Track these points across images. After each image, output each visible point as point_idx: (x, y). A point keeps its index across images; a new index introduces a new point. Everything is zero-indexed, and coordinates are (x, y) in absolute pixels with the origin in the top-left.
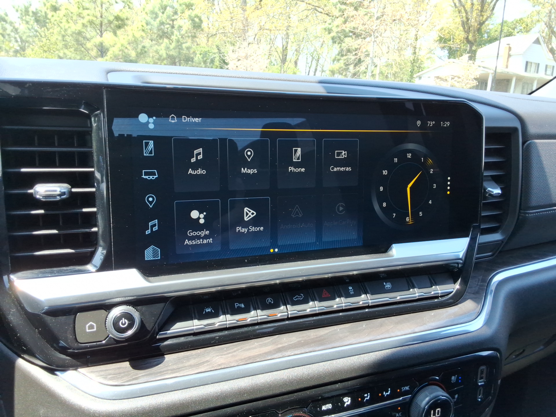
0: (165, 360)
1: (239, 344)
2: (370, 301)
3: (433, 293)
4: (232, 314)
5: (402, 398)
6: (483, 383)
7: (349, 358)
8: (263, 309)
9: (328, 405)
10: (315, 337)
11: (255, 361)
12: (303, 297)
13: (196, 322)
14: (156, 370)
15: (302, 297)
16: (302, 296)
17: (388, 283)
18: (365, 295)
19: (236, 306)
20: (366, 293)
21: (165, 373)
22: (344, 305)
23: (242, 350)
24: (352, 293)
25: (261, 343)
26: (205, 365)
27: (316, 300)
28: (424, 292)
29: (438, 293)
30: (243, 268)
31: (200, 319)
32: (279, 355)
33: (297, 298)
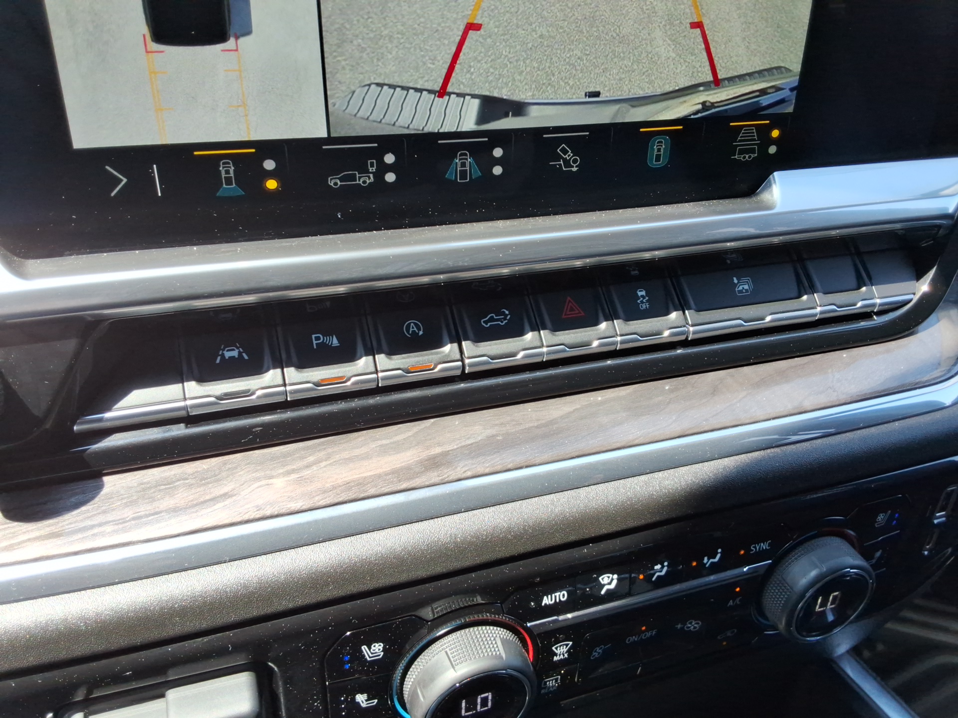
0: (102, 493)
1: (323, 443)
2: (691, 329)
3: (859, 304)
4: (301, 365)
5: (747, 568)
6: (944, 519)
7: (622, 481)
8: (391, 353)
9: (557, 594)
10: (536, 424)
11: (362, 495)
12: (509, 317)
13: (192, 388)
14: (71, 523)
15: (505, 319)
16: (507, 315)
17: (745, 279)
18: (681, 312)
19: (315, 342)
20: (682, 307)
21: (96, 531)
22: (619, 339)
23: (328, 462)
24: (644, 307)
25: (384, 442)
26: (217, 507)
27: (544, 328)
28: (838, 303)
29: (874, 305)
30: (331, 236)
31: (202, 379)
32: (434, 477)
33: (492, 319)
